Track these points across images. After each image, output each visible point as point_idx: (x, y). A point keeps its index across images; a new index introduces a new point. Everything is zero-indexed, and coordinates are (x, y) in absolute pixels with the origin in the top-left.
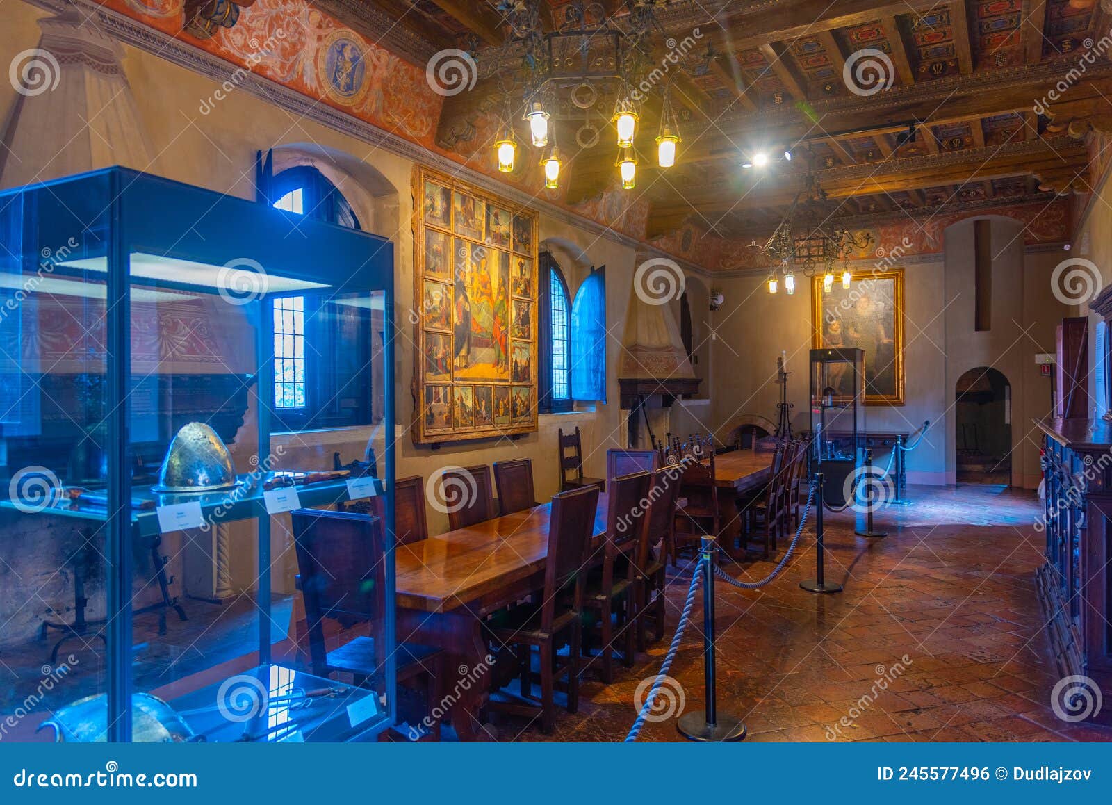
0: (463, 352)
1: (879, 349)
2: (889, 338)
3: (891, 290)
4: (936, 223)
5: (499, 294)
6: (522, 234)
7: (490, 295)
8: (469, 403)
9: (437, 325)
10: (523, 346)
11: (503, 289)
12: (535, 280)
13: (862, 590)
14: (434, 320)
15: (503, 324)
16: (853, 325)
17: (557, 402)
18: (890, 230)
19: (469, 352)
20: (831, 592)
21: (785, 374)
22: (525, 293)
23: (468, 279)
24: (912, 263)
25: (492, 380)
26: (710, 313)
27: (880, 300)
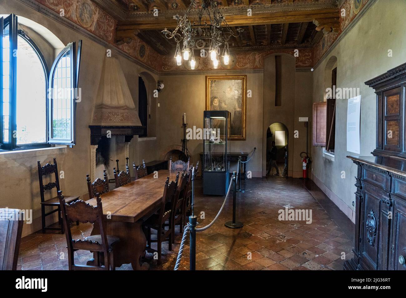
1: (235, 113)
2: (240, 108)
3: (241, 85)
4: (260, 55)
16: (224, 101)
18: (241, 56)
21: (185, 124)
24: (250, 73)
27: (236, 90)
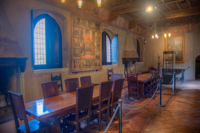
0: (83, 52)
1: (179, 51)
2: (181, 49)
3: (182, 39)
4: (191, 25)
5: (92, 40)
6: (98, 27)
7: (90, 40)
8: (85, 63)
9: (77, 47)
10: (98, 51)
11: (93, 39)
12: (101, 37)
13: (170, 106)
14: (76, 45)
15: (93, 46)
16: (174, 46)
17: (108, 63)
18: (182, 26)
19: (84, 52)
20: (163, 107)
21: (159, 57)
22: (99, 40)
23: (84, 37)
24: (186, 33)
25: (90, 58)
26: (144, 44)
